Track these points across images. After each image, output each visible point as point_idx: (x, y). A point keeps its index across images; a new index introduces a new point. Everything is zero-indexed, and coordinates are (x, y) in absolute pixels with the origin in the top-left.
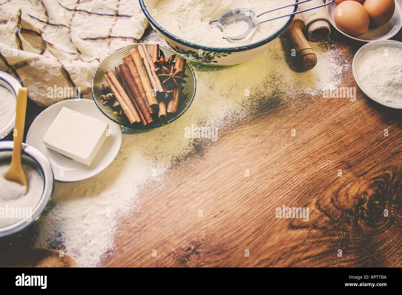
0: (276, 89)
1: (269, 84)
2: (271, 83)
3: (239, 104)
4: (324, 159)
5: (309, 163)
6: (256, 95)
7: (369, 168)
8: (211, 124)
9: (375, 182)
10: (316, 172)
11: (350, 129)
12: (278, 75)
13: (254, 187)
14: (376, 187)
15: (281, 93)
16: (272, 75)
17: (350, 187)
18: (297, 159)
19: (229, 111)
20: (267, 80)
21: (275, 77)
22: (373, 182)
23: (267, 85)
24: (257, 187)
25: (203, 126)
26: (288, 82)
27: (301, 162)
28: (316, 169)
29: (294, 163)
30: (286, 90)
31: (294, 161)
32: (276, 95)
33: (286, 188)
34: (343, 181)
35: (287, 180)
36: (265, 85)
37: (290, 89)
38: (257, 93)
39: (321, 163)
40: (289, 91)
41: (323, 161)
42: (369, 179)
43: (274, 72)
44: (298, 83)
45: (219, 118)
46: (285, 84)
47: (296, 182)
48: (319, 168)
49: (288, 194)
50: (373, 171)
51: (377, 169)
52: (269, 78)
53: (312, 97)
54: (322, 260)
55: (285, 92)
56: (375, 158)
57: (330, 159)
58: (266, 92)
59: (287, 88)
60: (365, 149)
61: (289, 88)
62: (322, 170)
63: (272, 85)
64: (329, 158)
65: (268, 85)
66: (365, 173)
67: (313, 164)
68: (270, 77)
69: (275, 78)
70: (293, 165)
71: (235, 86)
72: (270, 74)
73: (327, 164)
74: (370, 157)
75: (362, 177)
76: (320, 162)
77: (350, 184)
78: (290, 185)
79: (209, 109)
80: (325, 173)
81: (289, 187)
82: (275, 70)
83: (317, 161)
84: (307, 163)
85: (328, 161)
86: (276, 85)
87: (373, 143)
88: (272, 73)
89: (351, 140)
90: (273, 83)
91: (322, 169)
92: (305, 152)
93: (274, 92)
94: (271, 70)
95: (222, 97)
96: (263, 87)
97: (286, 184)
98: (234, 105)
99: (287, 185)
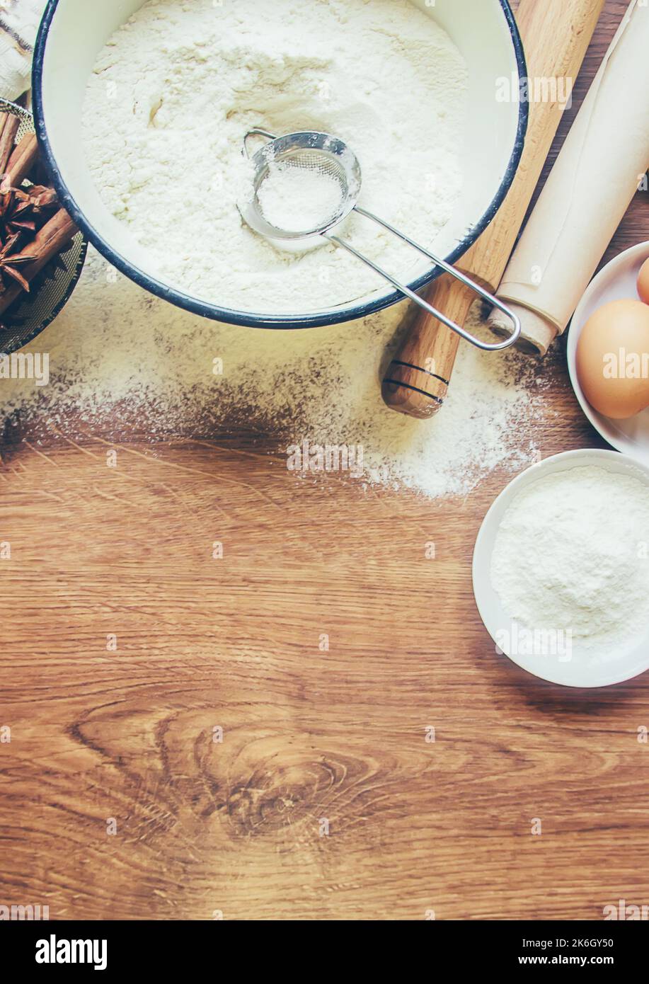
0: (299, 405)
1: (293, 382)
2: (299, 380)
3: (179, 387)
4: (262, 643)
5: (220, 630)
6: (237, 389)
7: (340, 727)
8: (80, 396)
9: (324, 764)
10: (219, 661)
11: (381, 618)
12: (333, 373)
13: (62, 602)
14: (316, 773)
15: (302, 422)
16: (318, 362)
17: (262, 738)
18: (201, 605)
19: (144, 391)
20: (297, 367)
21: (322, 374)
22: (320, 759)
23: (284, 381)
24: (69, 607)
25: (61, 389)
26: (342, 408)
27: (206, 618)
28: (224, 654)
29: (188, 608)
30: (319, 425)
31: (193, 605)
32: (284, 422)
33: (127, 649)
34: (259, 716)
35: (143, 634)
36: (281, 378)
37: (332, 427)
38: (244, 387)
39: (247, 647)
40: (325, 431)
41: (254, 648)
42: (317, 749)
43: (332, 356)
44: (364, 424)
45: (107, 394)
46: (329, 407)
47: (157, 652)
48: (232, 655)
49: (120, 663)
50: (342, 739)
51: (354, 740)
52: (305, 365)
53: (366, 482)
54: (82, 829)
55: (312, 428)
56: (371, 717)
57: (273, 652)
58: (268, 398)
59: (328, 420)
60: (371, 682)
61: (332, 423)
62: (235, 665)
63: (298, 388)
64: (275, 650)
65: (287, 382)
66: (321, 732)
67: (228, 638)
68: (312, 365)
69: (318, 375)
70: (182, 610)
71: (209, 335)
72: (315, 356)
73: (258, 660)
74: (364, 707)
75: (306, 735)
76: (246, 644)
77: (267, 732)
78: (142, 649)
79: (102, 356)
80: (234, 674)
81: (135, 652)
82: (337, 352)
83: (243, 638)
84: (216, 628)
85: (265, 654)
86: (309, 394)
87: (401, 683)
88: (324, 358)
89: (359, 643)
90: (305, 383)
91: (236, 662)
92: (232, 601)
93: (286, 411)
94: (330, 347)
95: (157, 344)
96: (272, 381)
97: (133, 641)
98: (168, 383)
99: (133, 645)
